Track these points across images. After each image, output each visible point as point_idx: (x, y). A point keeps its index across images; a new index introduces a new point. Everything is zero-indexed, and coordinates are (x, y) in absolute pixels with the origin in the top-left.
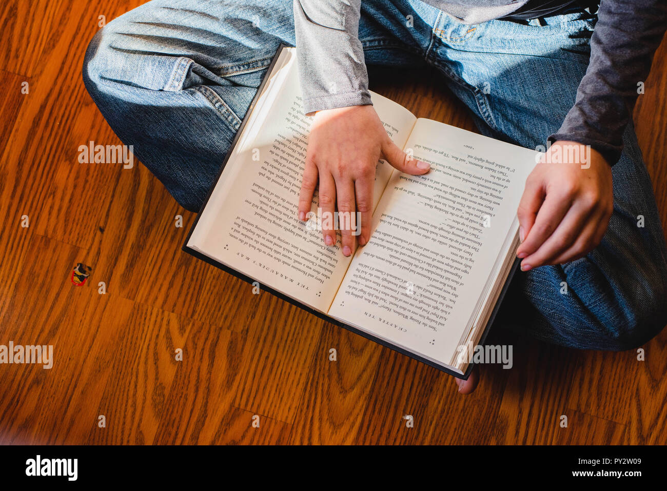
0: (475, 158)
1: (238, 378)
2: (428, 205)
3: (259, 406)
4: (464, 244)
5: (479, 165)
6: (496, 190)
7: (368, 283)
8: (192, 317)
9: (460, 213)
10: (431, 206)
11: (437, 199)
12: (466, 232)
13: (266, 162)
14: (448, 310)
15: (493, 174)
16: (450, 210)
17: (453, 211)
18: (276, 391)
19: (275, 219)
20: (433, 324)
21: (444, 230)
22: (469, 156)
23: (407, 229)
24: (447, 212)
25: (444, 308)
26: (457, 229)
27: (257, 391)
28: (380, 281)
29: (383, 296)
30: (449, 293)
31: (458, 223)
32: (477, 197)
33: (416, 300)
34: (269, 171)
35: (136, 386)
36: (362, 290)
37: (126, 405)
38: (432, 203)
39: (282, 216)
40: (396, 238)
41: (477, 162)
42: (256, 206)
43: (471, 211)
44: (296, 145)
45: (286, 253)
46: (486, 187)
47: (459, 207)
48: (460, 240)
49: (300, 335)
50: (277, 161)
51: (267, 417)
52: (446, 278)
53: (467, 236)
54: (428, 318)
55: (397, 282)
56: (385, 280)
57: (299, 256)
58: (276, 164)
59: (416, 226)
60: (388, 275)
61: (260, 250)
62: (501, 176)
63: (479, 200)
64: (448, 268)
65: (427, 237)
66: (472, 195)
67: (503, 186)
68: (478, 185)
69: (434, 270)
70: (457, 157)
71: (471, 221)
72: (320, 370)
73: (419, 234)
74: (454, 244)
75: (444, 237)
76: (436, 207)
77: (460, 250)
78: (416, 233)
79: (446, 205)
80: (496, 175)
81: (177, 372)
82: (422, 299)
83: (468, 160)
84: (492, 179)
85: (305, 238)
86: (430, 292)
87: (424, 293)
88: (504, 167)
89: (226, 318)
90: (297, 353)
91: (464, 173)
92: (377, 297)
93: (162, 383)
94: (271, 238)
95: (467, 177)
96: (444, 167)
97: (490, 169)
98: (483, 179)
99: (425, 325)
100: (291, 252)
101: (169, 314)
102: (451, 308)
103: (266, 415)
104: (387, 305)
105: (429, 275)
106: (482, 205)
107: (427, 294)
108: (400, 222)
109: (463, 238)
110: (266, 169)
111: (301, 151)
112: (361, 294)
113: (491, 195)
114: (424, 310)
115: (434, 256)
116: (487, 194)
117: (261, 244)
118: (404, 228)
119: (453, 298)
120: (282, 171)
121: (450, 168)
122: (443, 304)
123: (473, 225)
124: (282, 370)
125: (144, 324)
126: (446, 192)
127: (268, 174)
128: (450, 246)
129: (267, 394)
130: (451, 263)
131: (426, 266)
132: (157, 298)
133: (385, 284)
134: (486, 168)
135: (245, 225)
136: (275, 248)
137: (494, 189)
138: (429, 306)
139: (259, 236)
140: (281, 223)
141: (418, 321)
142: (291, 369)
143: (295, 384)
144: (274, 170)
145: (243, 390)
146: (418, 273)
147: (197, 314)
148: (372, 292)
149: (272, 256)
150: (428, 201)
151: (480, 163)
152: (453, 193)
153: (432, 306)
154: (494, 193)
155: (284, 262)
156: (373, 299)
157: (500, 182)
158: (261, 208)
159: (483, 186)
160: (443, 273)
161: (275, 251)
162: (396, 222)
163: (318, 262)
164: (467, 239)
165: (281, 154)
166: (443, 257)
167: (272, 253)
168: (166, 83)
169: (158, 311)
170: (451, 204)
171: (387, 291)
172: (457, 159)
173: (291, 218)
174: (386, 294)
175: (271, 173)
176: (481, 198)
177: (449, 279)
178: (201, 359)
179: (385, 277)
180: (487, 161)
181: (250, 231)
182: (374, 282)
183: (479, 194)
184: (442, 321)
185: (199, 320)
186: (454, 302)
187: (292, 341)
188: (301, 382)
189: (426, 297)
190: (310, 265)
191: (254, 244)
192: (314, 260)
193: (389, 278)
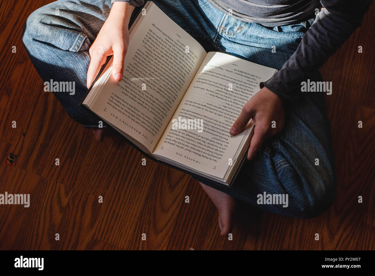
0: (238, 71)
1: (97, 222)
2: (212, 95)
3: (108, 239)
4: (232, 116)
5: (240, 75)
6: (250, 88)
7: (178, 137)
8: (72, 187)
9: (230, 100)
10: (214, 96)
11: (217, 92)
12: (234, 110)
13: (130, 64)
14: (223, 151)
15: (249, 79)
16: (225, 98)
17: (226, 99)
18: (118, 230)
19: (133, 97)
20: (215, 159)
21: (221, 109)
22: (235, 70)
23: (200, 108)
24: (222, 99)
25: (221, 150)
26: (229, 108)
27: (107, 231)
28: (185, 136)
29: (187, 144)
30: (224, 142)
31: (229, 105)
32: (240, 91)
33: (206, 146)
34: (131, 69)
35: (39, 225)
36: (174, 141)
37: (33, 235)
38: (214, 94)
39: (137, 96)
40: (194, 113)
41: (239, 73)
42: (123, 88)
43: (236, 98)
44: (147, 56)
45: (138, 117)
46: (244, 86)
47: (230, 96)
48: (230, 114)
49: (134, 199)
50: (136, 64)
51: (112, 245)
52: (223, 134)
53: (234, 112)
54: (212, 156)
55: (195, 136)
56: (188, 135)
57: (144, 119)
58: (135, 66)
59: (205, 106)
60: (189, 132)
61: (124, 114)
62: (253, 80)
63: (240, 93)
64: (223, 129)
65: (211, 112)
66: (237, 90)
67: (254, 86)
68: (240, 85)
69: (216, 130)
70: (228, 70)
71: (236, 104)
72: (144, 220)
73: (207, 110)
74: (226, 116)
75: (221, 112)
76: (216, 96)
77: (230, 119)
78: (205, 110)
79: (222, 95)
80: (250, 80)
81: (63, 216)
82: (209, 145)
83: (234, 72)
84: (248, 82)
85: (148, 110)
86: (213, 141)
87: (210, 142)
88: (255, 76)
89: (92, 188)
90: (131, 209)
91: (232, 79)
92: (183, 145)
93: (54, 224)
94: (130, 108)
95: (234, 81)
96: (221, 75)
97: (246, 77)
98: (243, 82)
99: (211, 159)
100: (141, 117)
101: (60, 184)
102: (225, 149)
103: (112, 244)
104: (189, 149)
105: (213, 132)
106: (242, 95)
107: (212, 143)
108: (196, 104)
109: (232, 113)
110: (130, 68)
111: (149, 60)
112: (174, 142)
113: (247, 90)
114: (210, 151)
115: (215, 122)
116: (245, 90)
117: (125, 110)
118: (198, 107)
119: (226, 144)
120: (138, 70)
121: (224, 76)
122: (221, 148)
123: (237, 106)
124: (122, 219)
125: (45, 189)
126: (222, 89)
127: (130, 71)
128: (225, 117)
129: (113, 233)
130: (225, 126)
131: (211, 128)
132: (53, 175)
133: (188, 137)
134: (244, 76)
135: (116, 98)
136: (132, 113)
137: (249, 87)
138: (213, 149)
139: (124, 105)
140: (136, 99)
141: (206, 157)
142: (128, 218)
143: (129, 228)
144: (134, 69)
145: (100, 229)
146: (206, 131)
147: (76, 185)
148: (180, 141)
149: (130, 118)
150: (212, 93)
151: (241, 73)
152: (226, 89)
153: (214, 149)
154: (249, 89)
155: (136, 122)
156: (181, 145)
157: (253, 84)
158: (126, 90)
159: (243, 86)
160: (220, 131)
161: (132, 115)
162: (194, 104)
163: (154, 124)
164: (234, 113)
165: (138, 60)
166: (220, 122)
167: (130, 116)
168: (70, 47)
169: (54, 182)
170: (225, 95)
171: (189, 141)
172: (228, 71)
173: (142, 97)
174: (188, 143)
175: (132, 70)
176: (242, 92)
177: (224, 134)
178: (77, 211)
179: (188, 133)
180: (245, 73)
181: (119, 102)
182: (181, 136)
183: (241, 90)
184: (220, 157)
185: (77, 188)
186: (227, 146)
187: (129, 203)
188: (133, 226)
189: (211, 144)
190: (150, 125)
191: (121, 109)
192: (152, 122)
193: (190, 134)
